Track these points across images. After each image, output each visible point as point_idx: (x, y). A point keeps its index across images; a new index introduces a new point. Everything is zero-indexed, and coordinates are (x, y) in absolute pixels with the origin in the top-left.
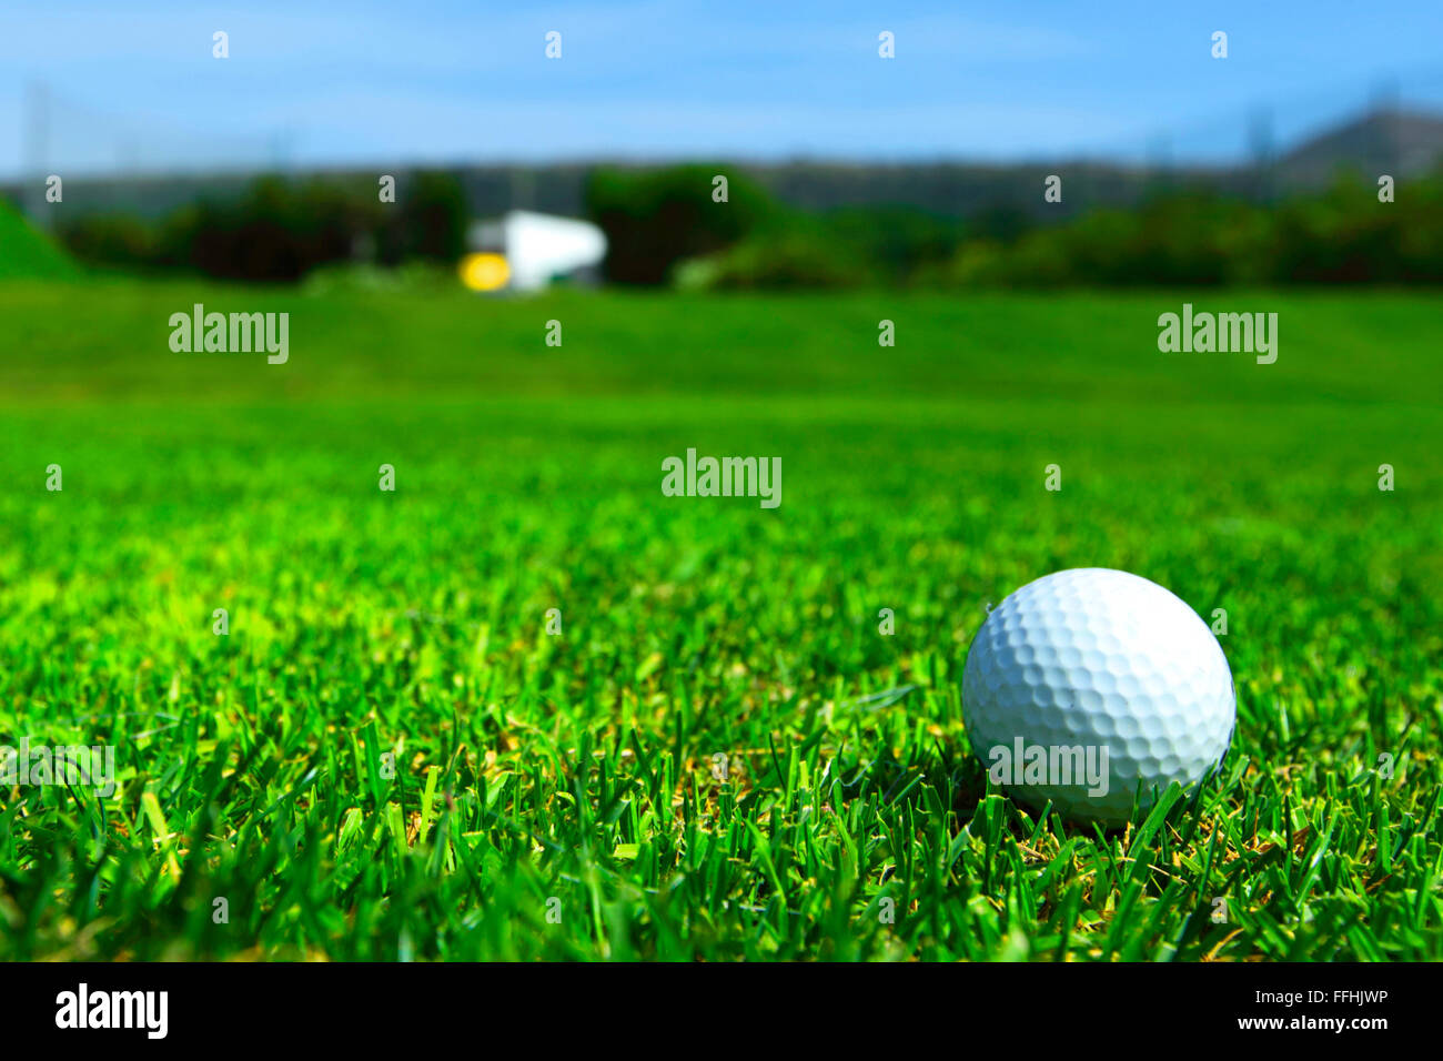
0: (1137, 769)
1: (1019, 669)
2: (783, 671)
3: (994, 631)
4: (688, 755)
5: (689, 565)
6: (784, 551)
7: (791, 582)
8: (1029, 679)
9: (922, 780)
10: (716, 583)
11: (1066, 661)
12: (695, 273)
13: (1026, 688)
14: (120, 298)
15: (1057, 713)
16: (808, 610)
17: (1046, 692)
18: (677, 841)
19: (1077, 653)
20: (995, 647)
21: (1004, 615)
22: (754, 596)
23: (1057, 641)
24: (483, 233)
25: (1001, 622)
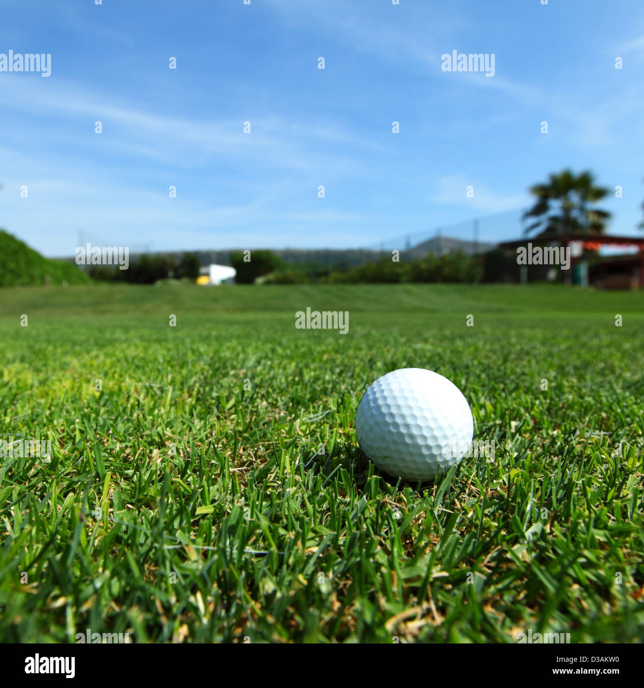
0: (436, 459)
1: (383, 415)
2: (280, 403)
3: (371, 397)
4: (241, 445)
5: (251, 363)
6: (282, 357)
7: (285, 368)
8: (388, 419)
9: (341, 467)
10: (259, 368)
11: (405, 411)
12: (260, 280)
13: (387, 424)
14: (104, 288)
15: (401, 435)
16: (290, 378)
17: (396, 425)
18: (227, 506)
19: (410, 408)
20: (372, 404)
21: (375, 390)
22: (272, 373)
23: (401, 402)
24: (203, 270)
25: (374, 393)
